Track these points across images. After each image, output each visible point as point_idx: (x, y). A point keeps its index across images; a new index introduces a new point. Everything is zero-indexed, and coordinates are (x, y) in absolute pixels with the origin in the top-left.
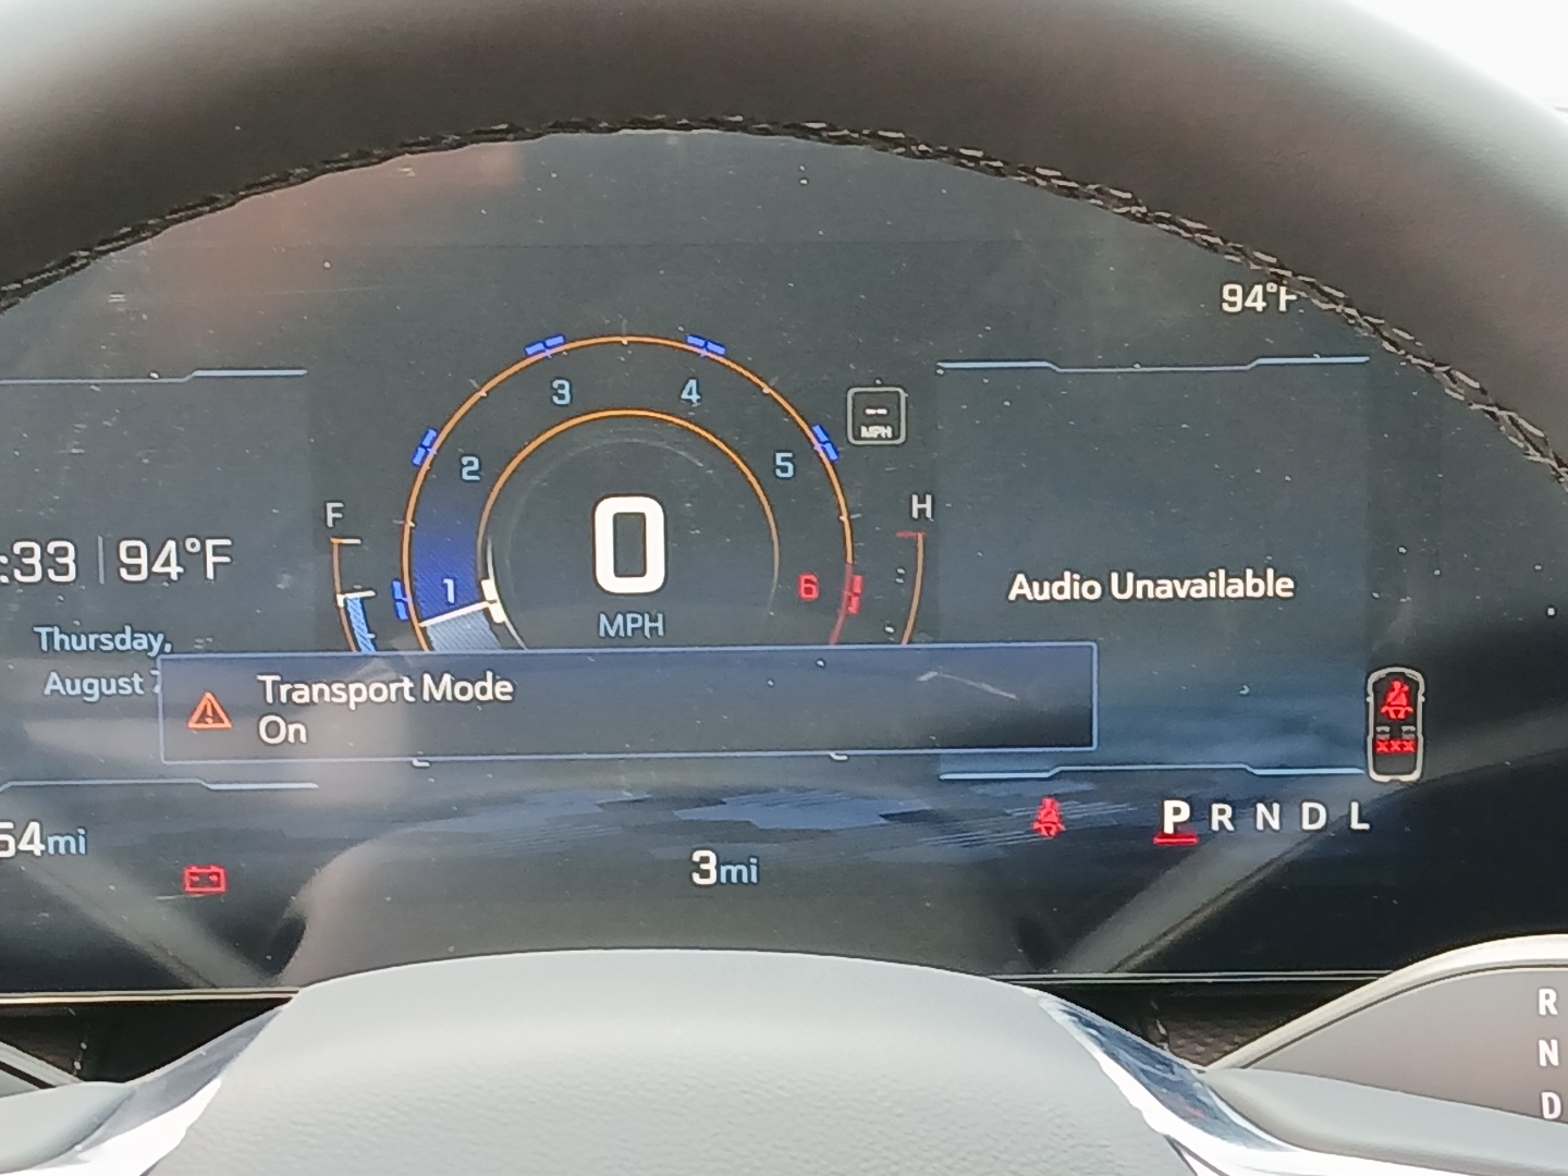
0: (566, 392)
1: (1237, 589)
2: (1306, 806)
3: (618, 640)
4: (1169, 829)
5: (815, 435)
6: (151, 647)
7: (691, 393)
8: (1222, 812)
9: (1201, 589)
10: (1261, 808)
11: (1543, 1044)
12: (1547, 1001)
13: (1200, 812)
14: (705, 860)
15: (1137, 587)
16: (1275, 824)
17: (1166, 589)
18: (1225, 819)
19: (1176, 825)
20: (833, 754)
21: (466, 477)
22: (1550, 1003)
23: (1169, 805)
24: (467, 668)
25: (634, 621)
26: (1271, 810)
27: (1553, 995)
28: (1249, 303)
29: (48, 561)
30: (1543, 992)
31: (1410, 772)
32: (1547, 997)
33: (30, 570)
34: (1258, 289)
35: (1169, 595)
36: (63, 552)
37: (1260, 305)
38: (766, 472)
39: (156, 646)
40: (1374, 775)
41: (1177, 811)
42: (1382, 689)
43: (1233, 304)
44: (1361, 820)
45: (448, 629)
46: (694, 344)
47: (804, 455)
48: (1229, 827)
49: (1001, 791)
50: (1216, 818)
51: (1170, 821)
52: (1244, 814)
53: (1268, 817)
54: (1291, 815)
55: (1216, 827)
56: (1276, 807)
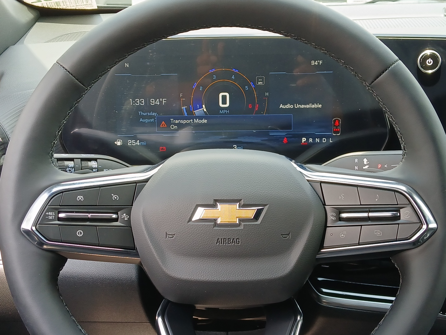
0: (215, 77)
1: (313, 106)
2: (323, 139)
3: (222, 114)
4: (303, 142)
5: (251, 84)
6: (155, 115)
7: (233, 77)
8: (311, 140)
9: (308, 106)
10: (317, 139)
11: (356, 167)
12: (356, 161)
13: (308, 140)
14: (235, 146)
15: (298, 106)
16: (319, 141)
17: (303, 106)
18: (311, 141)
19: (304, 141)
20: (254, 131)
21: (200, 90)
22: (357, 161)
23: (303, 138)
24: (200, 118)
25: (225, 111)
26: (318, 139)
27: (357, 159)
28: (315, 64)
29: (140, 102)
30: (356, 159)
31: (339, 134)
32: (356, 160)
33: (137, 103)
34: (317, 61)
35: (303, 107)
36: (142, 101)
37: (317, 64)
38: (244, 89)
39: (156, 115)
40: (333, 134)
41: (304, 139)
42: (335, 121)
43: (313, 64)
44: (331, 141)
45: (197, 112)
46: (234, 70)
47: (250, 86)
48: (312, 142)
49: (278, 136)
50: (310, 140)
51: (303, 141)
52: (314, 140)
53: (318, 140)
54: (321, 140)
55: (310, 142)
56: (319, 139)
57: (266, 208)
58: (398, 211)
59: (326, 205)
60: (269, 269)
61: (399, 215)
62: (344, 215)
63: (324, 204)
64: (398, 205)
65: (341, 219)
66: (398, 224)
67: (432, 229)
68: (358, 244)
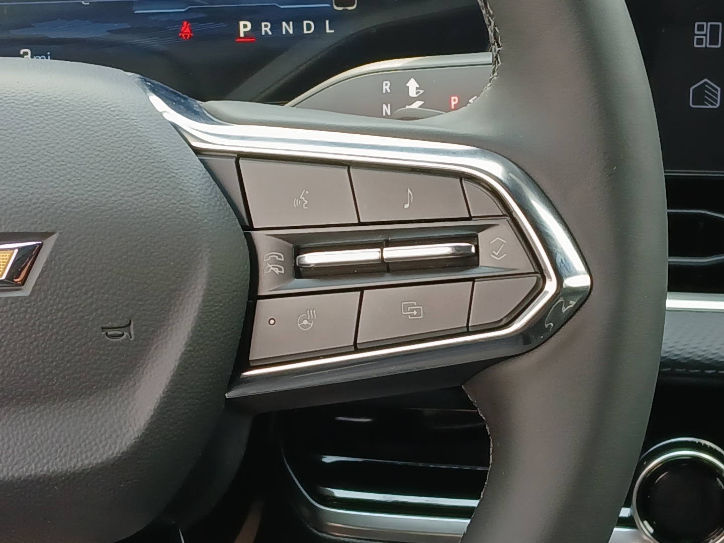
2: (305, 22)
4: (242, 35)
8: (266, 26)
10: (284, 24)
11: (384, 106)
12: (386, 86)
13: (256, 27)
14: (26, 53)
16: (291, 31)
18: (268, 29)
19: (245, 32)
20: (83, 2)
22: (387, 87)
23: (242, 23)
26: (289, 25)
27: (388, 83)
30: (385, 83)
31: (352, 5)
32: (386, 85)
40: (335, 7)
41: (245, 26)
44: (330, 29)
48: (270, 33)
49: (163, 19)
50: (263, 29)
51: (242, 31)
52: (276, 27)
53: (288, 28)
54: (298, 27)
55: (263, 33)
56: (291, 23)
57: (49, 244)
58: (473, 239)
59: (255, 226)
60: (65, 441)
61: (473, 250)
62: (311, 259)
63: (248, 227)
64: (470, 218)
65: (300, 272)
66: (473, 280)
67: (574, 292)
68: (353, 349)
